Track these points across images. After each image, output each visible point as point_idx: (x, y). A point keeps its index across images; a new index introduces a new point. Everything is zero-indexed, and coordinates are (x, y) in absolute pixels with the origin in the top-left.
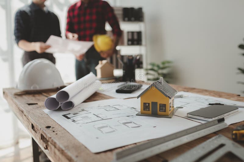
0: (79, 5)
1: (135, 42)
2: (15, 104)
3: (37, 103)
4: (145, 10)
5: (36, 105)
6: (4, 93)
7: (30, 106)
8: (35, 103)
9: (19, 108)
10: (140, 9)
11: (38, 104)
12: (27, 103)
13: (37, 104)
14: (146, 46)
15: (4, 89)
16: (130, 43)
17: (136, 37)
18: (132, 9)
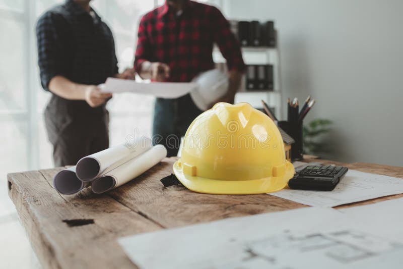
0: (165, 11)
1: (261, 86)
2: (33, 220)
3: (91, 217)
4: (277, 26)
5: (90, 225)
6: (10, 184)
7: (75, 228)
8: (87, 217)
9: (41, 236)
10: (270, 24)
11: (96, 221)
12: (64, 219)
13: (91, 222)
14: (280, 91)
15: (9, 176)
16: (251, 86)
17: (262, 75)
18: (255, 23)
